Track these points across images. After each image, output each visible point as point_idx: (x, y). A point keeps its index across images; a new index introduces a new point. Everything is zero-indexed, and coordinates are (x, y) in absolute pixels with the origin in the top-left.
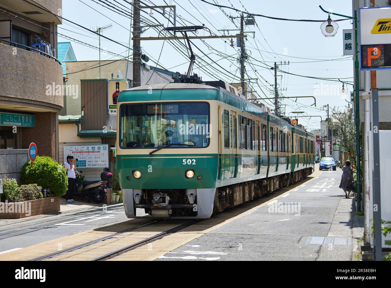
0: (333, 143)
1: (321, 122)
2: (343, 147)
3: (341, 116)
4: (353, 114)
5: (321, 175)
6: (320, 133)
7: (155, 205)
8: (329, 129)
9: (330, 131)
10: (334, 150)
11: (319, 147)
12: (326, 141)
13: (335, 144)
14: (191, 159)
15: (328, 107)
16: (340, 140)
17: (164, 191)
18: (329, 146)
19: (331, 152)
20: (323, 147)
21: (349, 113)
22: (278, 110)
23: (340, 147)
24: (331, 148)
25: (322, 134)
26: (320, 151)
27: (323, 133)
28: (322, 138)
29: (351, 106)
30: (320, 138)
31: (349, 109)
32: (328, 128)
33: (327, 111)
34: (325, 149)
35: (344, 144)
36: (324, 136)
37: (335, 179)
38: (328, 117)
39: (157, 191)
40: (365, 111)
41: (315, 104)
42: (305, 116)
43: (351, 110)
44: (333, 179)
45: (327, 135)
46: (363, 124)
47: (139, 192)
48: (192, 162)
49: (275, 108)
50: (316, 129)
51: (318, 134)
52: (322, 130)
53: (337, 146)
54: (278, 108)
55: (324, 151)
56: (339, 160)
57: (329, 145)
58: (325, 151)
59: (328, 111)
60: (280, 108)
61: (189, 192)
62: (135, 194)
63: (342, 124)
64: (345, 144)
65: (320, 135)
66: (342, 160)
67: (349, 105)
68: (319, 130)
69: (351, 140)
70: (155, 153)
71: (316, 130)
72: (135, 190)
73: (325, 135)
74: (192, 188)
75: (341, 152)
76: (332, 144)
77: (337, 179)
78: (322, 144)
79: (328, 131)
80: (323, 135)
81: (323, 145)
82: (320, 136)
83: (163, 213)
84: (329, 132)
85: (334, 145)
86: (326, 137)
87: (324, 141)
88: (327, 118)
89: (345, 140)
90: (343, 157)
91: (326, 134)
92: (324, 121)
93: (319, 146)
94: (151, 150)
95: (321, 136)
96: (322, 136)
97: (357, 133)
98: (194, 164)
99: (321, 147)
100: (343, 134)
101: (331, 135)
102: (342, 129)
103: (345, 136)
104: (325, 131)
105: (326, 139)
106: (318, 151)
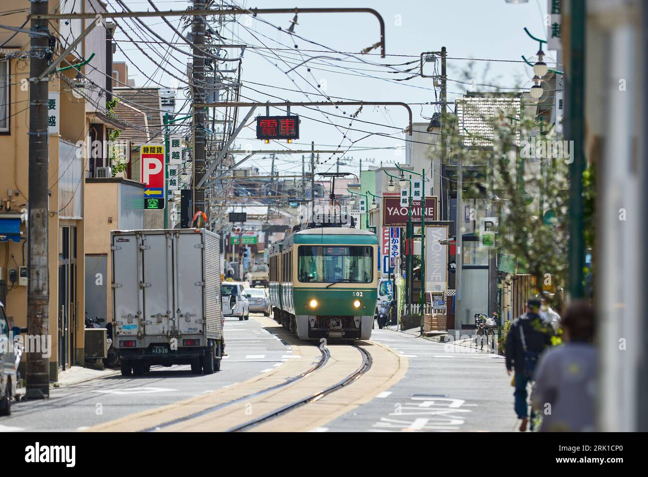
0: (463, 230)
1: (410, 130)
2: (506, 254)
3: (501, 105)
4: (559, 96)
5: (402, 381)
6: (402, 184)
7: (332, 328)
8: (443, 166)
9: (447, 173)
10: (464, 268)
11: (398, 251)
12: (428, 224)
13: (471, 238)
14: (359, 292)
15: (444, 60)
16: (494, 220)
17: (338, 317)
18: (445, 247)
19: (451, 272)
20: (417, 251)
21: (539, 92)
22: (207, 68)
23: (491, 252)
24: (452, 258)
25: (414, 190)
26: (401, 267)
27: (417, 185)
28: (411, 207)
29: (552, 59)
30: (404, 205)
31: (542, 71)
32: (438, 164)
33: (440, 83)
34: (422, 262)
35: (511, 238)
36: (419, 198)
37: (467, 401)
38: (444, 109)
39: (333, 317)
40: (607, 82)
41: (382, 44)
42: (333, 100)
43: (551, 76)
44: (458, 403)
45: (437, 195)
46: (601, 145)
47: (315, 318)
48: (360, 294)
49: (191, 61)
50: (384, 166)
51: (391, 189)
52: (410, 170)
53: (481, 247)
54: (208, 62)
55: (418, 268)
56: (490, 315)
57: (443, 243)
58: (423, 267)
59: (444, 82)
60: (214, 59)
61: (355, 318)
62: (310, 319)
63: (507, 145)
64: (516, 238)
65: (405, 193)
66: (504, 316)
67: (540, 53)
68: (399, 168)
69: (543, 219)
70: (330, 287)
71: (385, 170)
72: (310, 316)
73: (428, 194)
74: (357, 315)
75: (497, 276)
76: (459, 239)
77: (477, 402)
78: (410, 235)
79: (438, 174)
80: (417, 193)
81: (417, 243)
82: (402, 197)
83: (339, 334)
84: (444, 182)
85: (466, 243)
86: (430, 202)
87: (418, 220)
88: (435, 115)
89: (518, 220)
90: (508, 299)
91: (431, 187)
92: (425, 128)
93: (398, 245)
94: (328, 284)
95: (407, 197)
96: (410, 198)
97: (571, 191)
98: (361, 296)
99: (407, 250)
100: (511, 191)
101: (454, 196)
102: (503, 164)
103: (519, 202)
104: (428, 176)
105: (429, 211)
106: (391, 270)
